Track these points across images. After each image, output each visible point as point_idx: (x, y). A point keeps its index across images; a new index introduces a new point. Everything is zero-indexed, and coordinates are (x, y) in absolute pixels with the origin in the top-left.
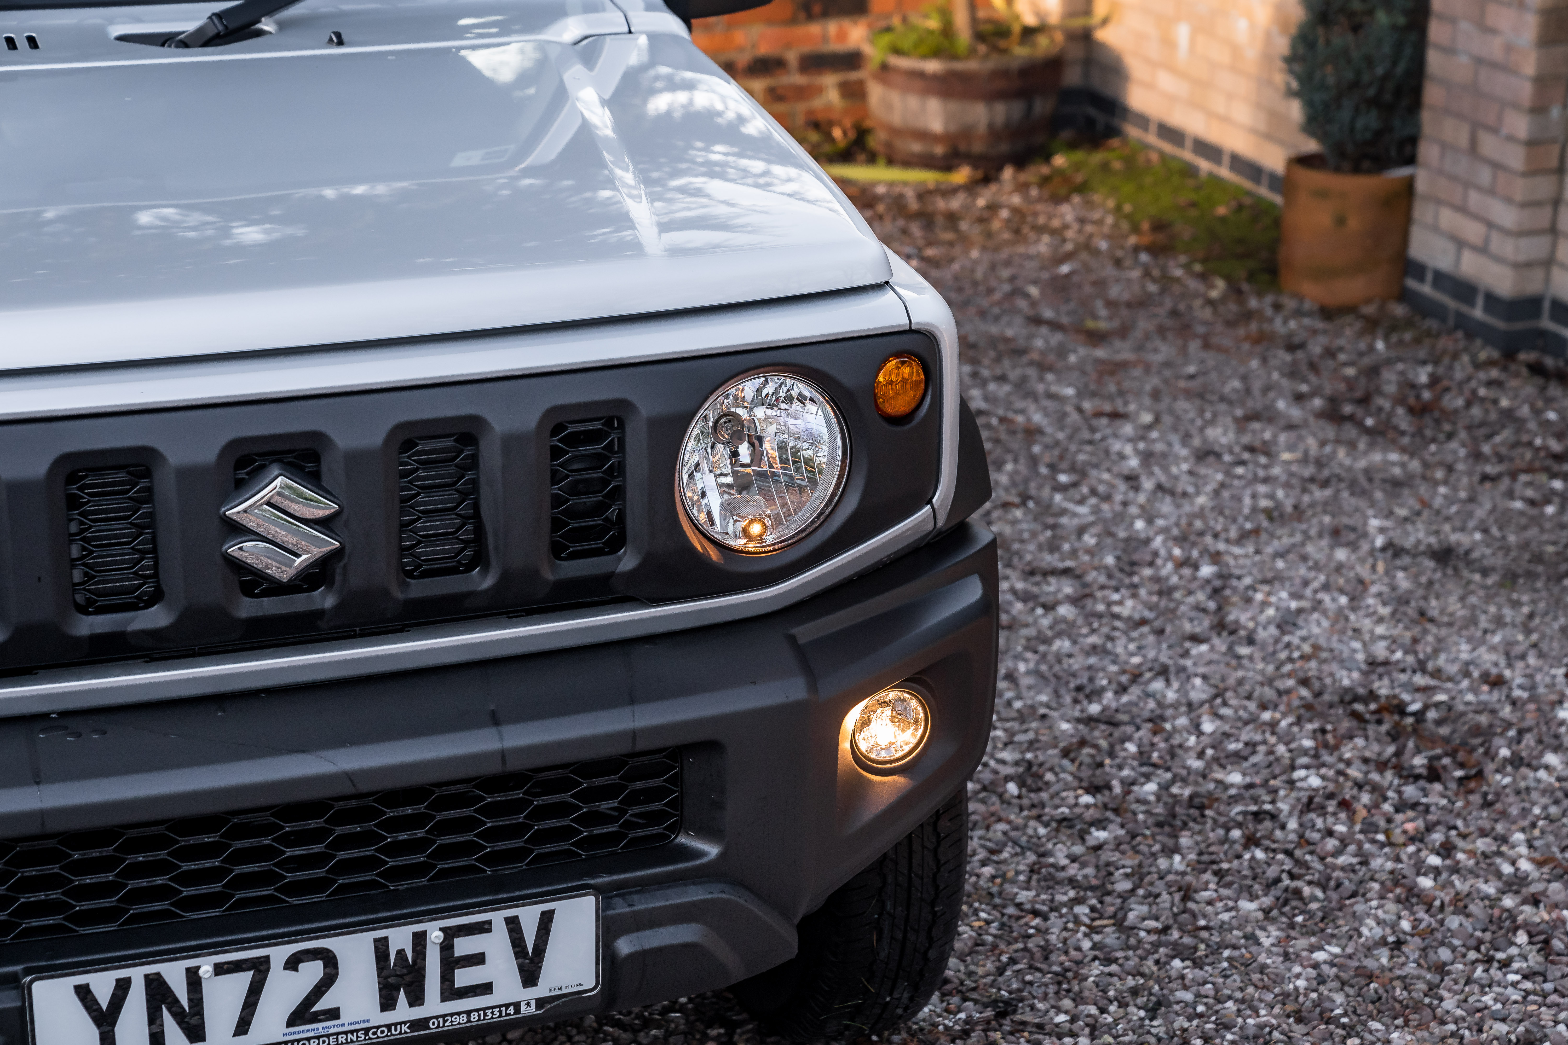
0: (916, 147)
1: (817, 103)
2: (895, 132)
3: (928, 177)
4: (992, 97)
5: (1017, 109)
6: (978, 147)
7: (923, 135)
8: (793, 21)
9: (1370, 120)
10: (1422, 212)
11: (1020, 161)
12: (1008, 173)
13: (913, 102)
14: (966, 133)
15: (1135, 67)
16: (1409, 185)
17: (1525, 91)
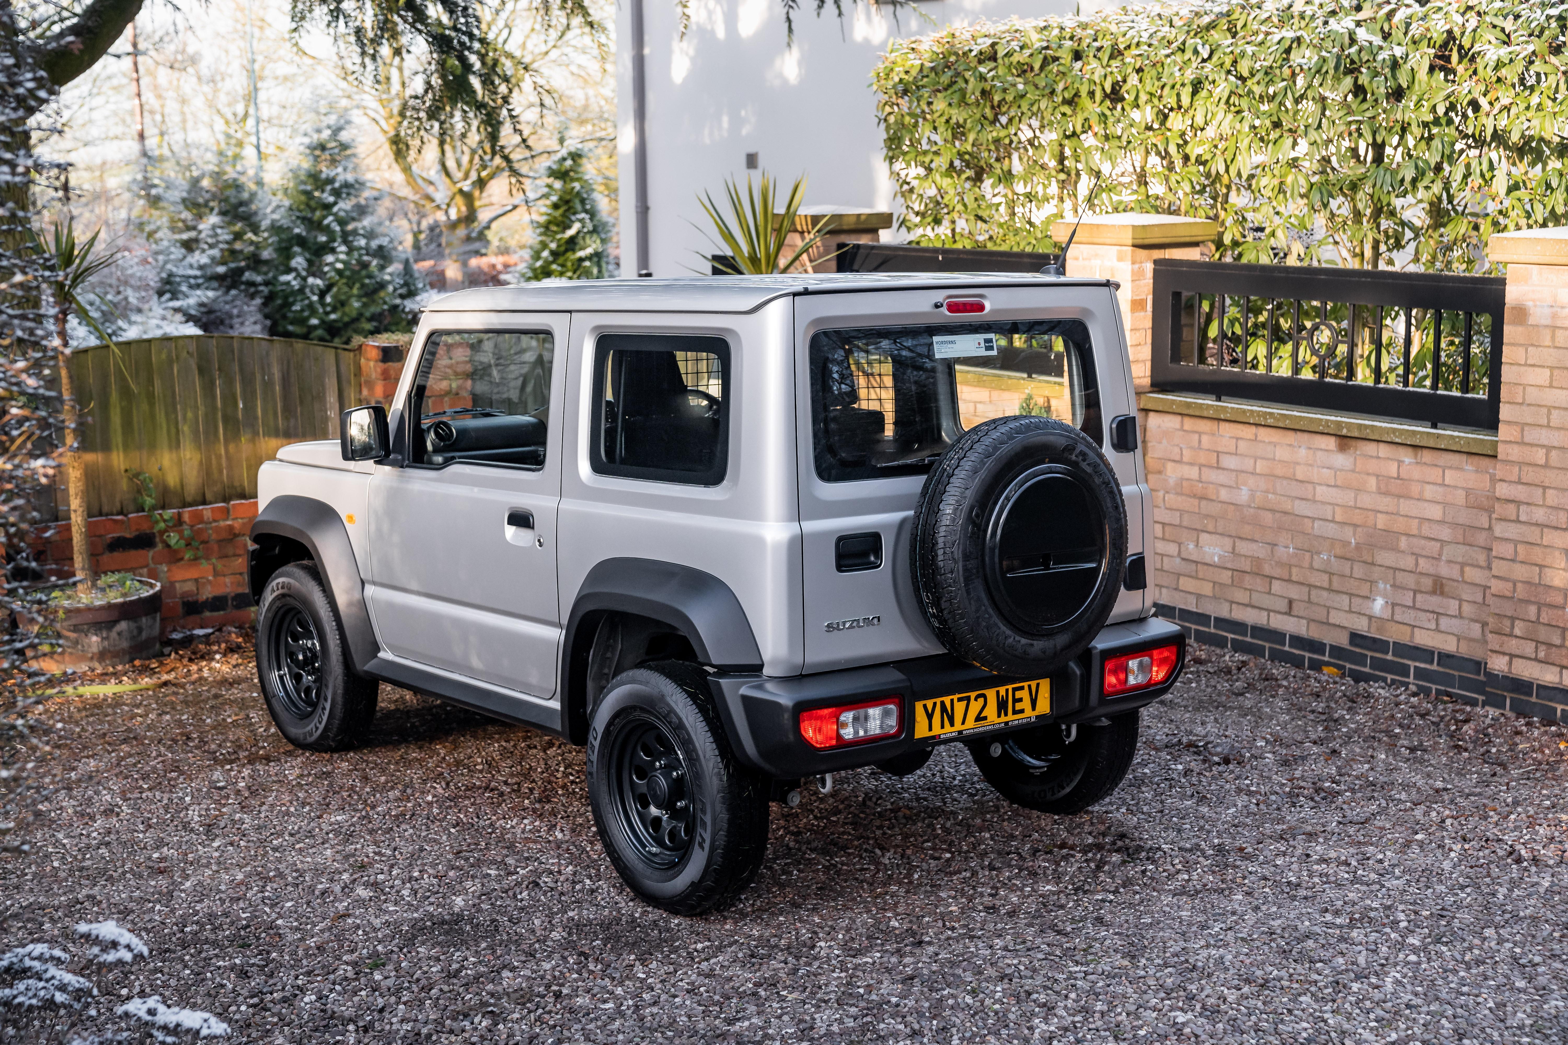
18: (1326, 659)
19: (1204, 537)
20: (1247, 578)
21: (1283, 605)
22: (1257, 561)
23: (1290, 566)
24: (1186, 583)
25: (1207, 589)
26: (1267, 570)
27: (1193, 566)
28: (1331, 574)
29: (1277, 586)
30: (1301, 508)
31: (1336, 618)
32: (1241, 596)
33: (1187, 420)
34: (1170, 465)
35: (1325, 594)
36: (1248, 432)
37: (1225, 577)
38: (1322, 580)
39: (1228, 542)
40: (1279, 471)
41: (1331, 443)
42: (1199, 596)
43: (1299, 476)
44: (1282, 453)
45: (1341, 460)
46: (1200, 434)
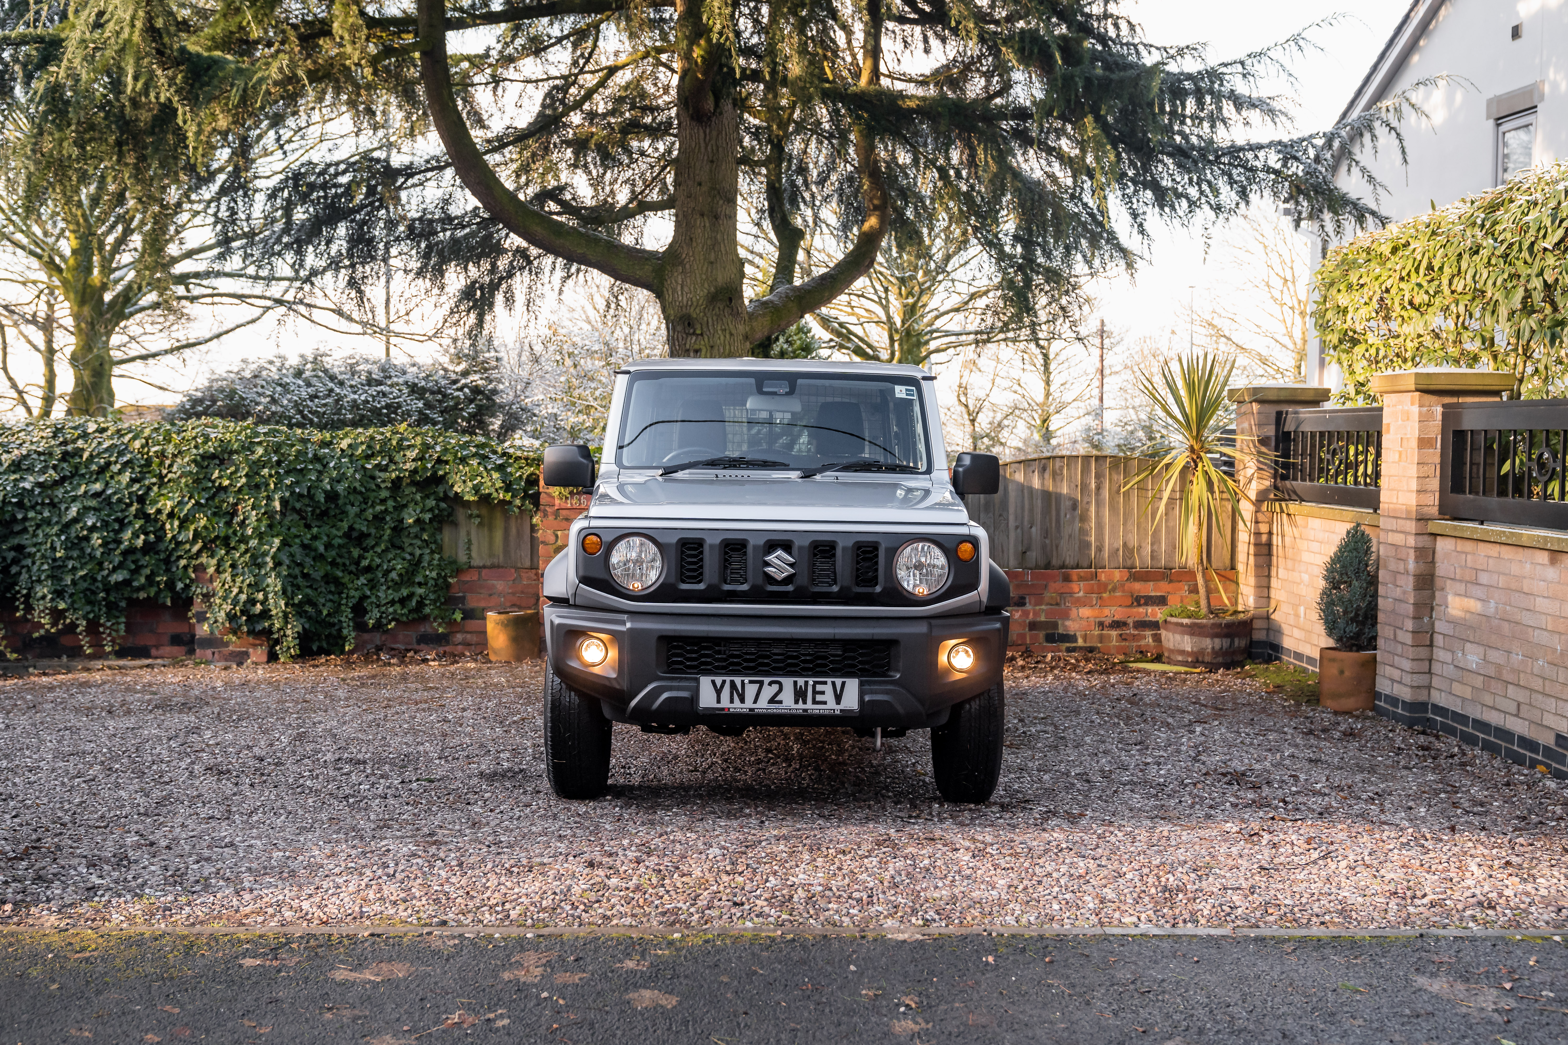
0: (1180, 658)
1: (1143, 643)
2: (1171, 651)
3: (1183, 669)
4: (1214, 636)
5: (1226, 642)
6: (1207, 659)
7: (1182, 652)
8: (1131, 606)
9: (1354, 628)
10: (1380, 669)
11: (1227, 667)
12: (1221, 671)
13: (1178, 637)
14: (1202, 652)
15: (1286, 629)
16: (1374, 657)
17: (1410, 609)
18: (1540, 758)
19: (1468, 645)
20: (1493, 682)
21: (1513, 709)
22: (1499, 667)
23: (1519, 672)
24: (1457, 688)
25: (1467, 693)
26: (1507, 676)
27: (1460, 673)
28: (1544, 679)
29: (1511, 690)
30: (1527, 619)
31: (1550, 720)
32: (1488, 699)
33: (1459, 541)
34: (1449, 582)
35: (1540, 697)
36: (1494, 550)
37: (1479, 682)
38: (1537, 684)
39: (1481, 650)
40: (1513, 586)
41: (1543, 557)
42: (1464, 699)
43: (1526, 590)
44: (1515, 569)
45: (1551, 573)
46: (1466, 553)
